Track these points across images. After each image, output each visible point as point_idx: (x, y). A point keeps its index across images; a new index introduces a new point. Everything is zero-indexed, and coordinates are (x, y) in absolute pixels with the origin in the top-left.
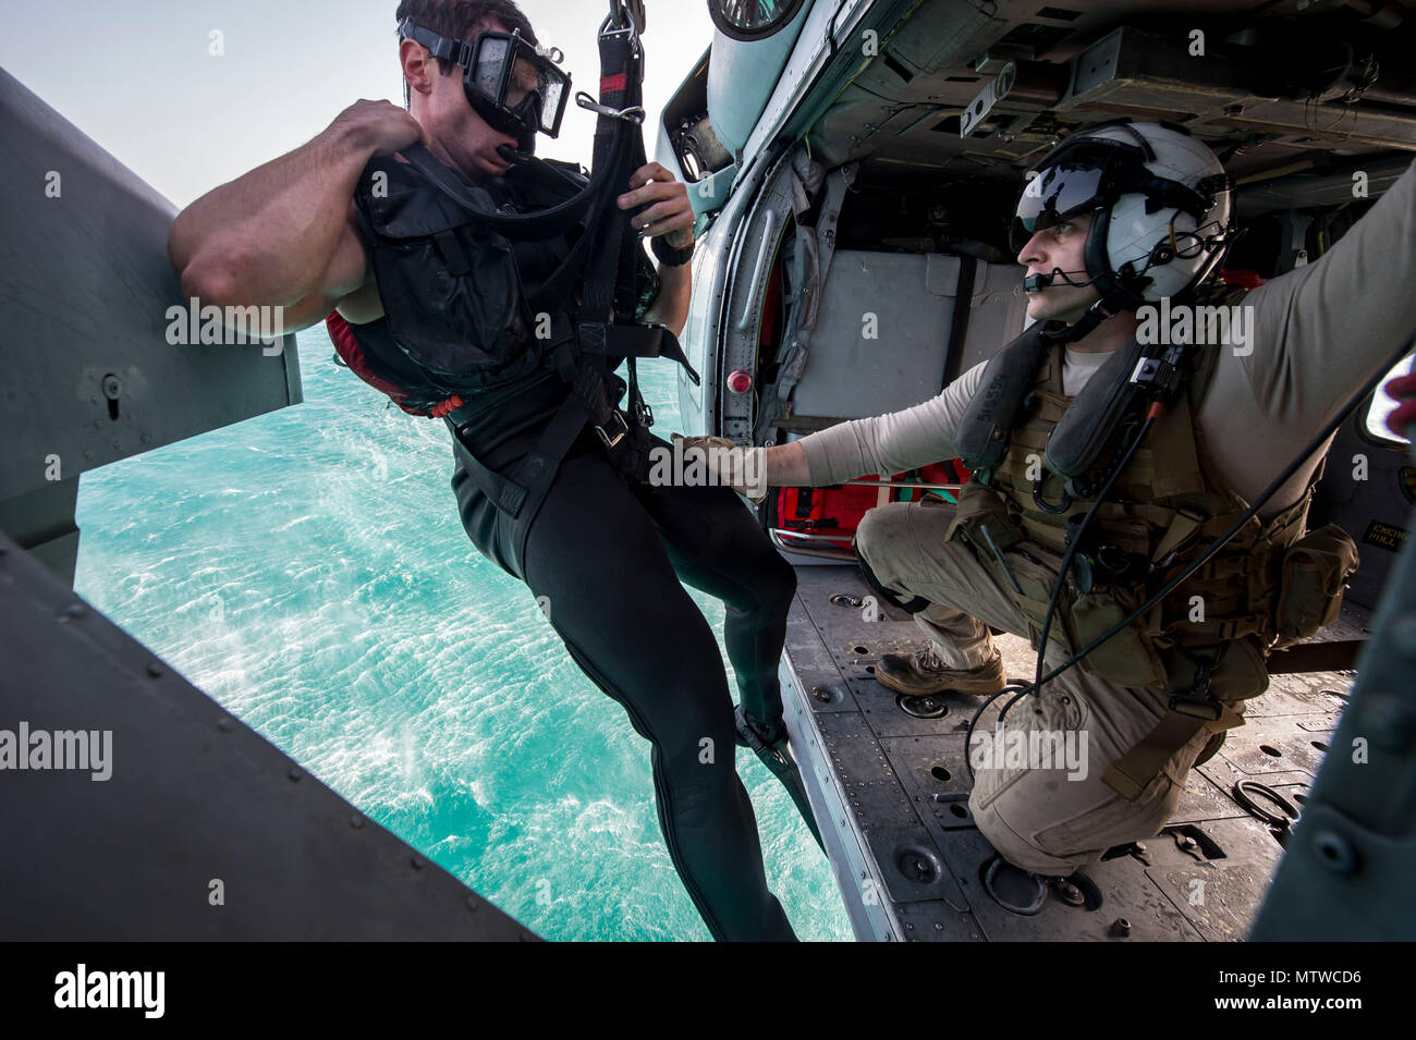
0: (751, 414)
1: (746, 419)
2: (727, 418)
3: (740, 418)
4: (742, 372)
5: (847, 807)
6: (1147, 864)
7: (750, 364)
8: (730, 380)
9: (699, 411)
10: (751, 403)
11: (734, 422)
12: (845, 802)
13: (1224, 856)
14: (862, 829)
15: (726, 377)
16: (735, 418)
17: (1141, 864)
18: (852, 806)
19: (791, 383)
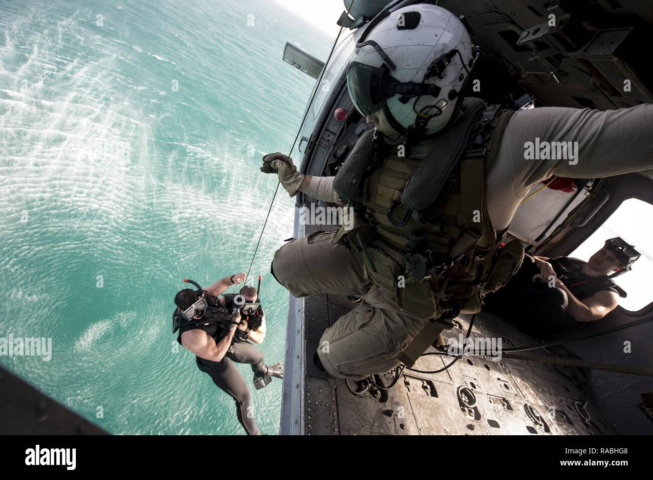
0: (338, 134)
1: (335, 134)
2: (326, 130)
3: (332, 133)
4: (344, 110)
5: (303, 327)
6: (409, 391)
7: (349, 108)
8: (337, 111)
9: (315, 119)
10: (341, 128)
11: (329, 133)
12: (303, 324)
13: (437, 397)
14: (306, 338)
15: (336, 109)
16: (330, 132)
17: (407, 390)
18: (306, 327)
19: (365, 128)
